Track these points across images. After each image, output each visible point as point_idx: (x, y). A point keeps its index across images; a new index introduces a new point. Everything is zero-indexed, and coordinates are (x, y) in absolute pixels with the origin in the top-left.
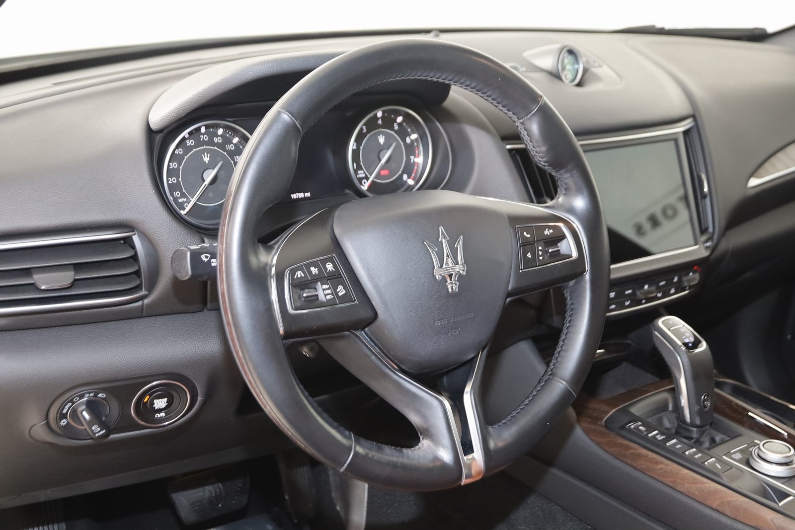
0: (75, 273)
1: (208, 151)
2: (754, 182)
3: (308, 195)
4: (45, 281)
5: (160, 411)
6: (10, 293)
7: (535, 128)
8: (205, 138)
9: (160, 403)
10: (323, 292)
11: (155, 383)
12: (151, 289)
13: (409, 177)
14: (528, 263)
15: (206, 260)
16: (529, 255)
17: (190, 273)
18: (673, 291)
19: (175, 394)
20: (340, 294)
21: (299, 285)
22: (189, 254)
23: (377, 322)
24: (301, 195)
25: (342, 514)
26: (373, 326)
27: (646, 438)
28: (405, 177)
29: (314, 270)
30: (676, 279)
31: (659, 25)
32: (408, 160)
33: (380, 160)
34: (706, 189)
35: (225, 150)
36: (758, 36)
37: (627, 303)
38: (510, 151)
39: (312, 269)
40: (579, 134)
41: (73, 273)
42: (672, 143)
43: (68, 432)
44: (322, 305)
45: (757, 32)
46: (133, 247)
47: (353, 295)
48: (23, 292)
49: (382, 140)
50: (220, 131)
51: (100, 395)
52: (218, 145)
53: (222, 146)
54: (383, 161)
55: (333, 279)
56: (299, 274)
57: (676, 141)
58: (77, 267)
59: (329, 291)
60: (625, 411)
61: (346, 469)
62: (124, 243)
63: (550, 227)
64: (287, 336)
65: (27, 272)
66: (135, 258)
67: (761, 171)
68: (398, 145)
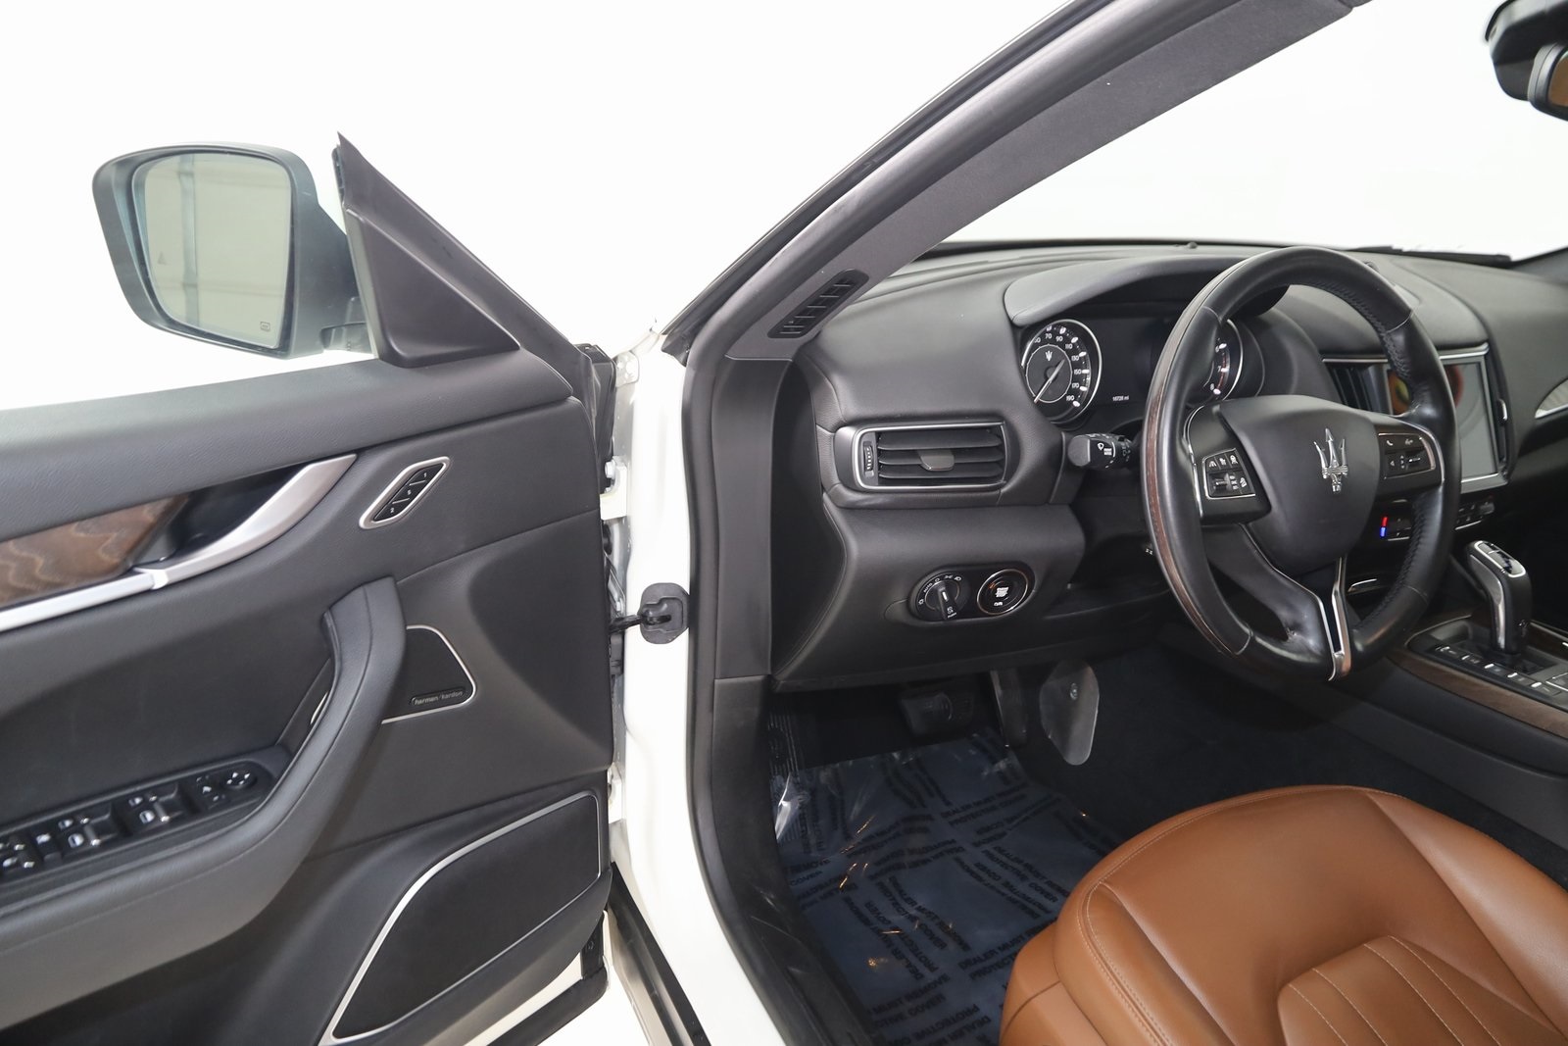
0: (955, 458)
1: (1051, 349)
2: (1540, 413)
3: (1127, 398)
4: (930, 463)
5: (1000, 599)
6: (900, 473)
8: (1049, 336)
9: (1002, 592)
10: (1229, 479)
11: (993, 576)
12: (1008, 479)
13: (1215, 388)
15: (1101, 448)
16: (1392, 463)
17: (1089, 460)
19: (1016, 584)
20: (1243, 486)
21: (1215, 474)
22: (1089, 441)
23: (1269, 516)
24: (1121, 398)
27: (1459, 661)
28: (1212, 386)
29: (1223, 461)
30: (1473, 508)
32: (1216, 369)
34: (1505, 417)
35: (1064, 348)
36: (1501, 263)
38: (1326, 363)
39: (1221, 460)
41: (952, 457)
42: (1474, 366)
43: (922, 613)
44: (1236, 493)
45: (1500, 259)
46: (1001, 437)
47: (1252, 488)
48: (910, 472)
50: (1063, 331)
51: (956, 578)
52: (1059, 344)
53: (1062, 345)
55: (1236, 470)
56: (1212, 464)
57: (1479, 364)
58: (956, 452)
59: (1234, 482)
62: (991, 433)
63: (1410, 438)
64: (1206, 520)
65: (914, 454)
66: (1001, 448)
67: (1546, 402)
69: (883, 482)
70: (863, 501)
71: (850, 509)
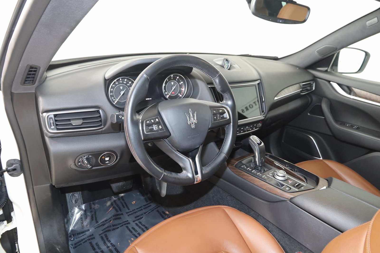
0: (83, 121)
1: (122, 86)
2: (276, 98)
3: (151, 99)
4: (74, 123)
5: (107, 161)
6: (64, 126)
7: (217, 81)
8: (121, 82)
9: (107, 159)
10: (155, 127)
11: (105, 153)
12: (104, 126)
13: (180, 95)
14: (215, 120)
15: (121, 117)
16: (215, 118)
17: (116, 121)
18: (254, 128)
19: (111, 156)
20: (160, 128)
21: (148, 125)
22: (116, 115)
23: (171, 137)
24: (149, 99)
25: (159, 190)
26: (169, 138)
27: (246, 170)
28: (179, 94)
29: (152, 121)
30: (255, 125)
31: (250, 54)
32: (180, 89)
33: (172, 89)
34: (264, 100)
35: (127, 85)
36: (276, 59)
37: (242, 132)
38: (210, 87)
39: (152, 120)
40: (230, 83)
41: (82, 121)
42: (255, 86)
43: (81, 166)
44: (155, 131)
45: (276, 58)
46: (100, 113)
47: (164, 129)
48: (68, 126)
49: (172, 83)
50: (126, 80)
51: (90, 156)
53: (126, 84)
54: (173, 89)
55: (158, 124)
56: (148, 122)
57: (256, 86)
58: (83, 119)
59: (157, 127)
60: (241, 162)
61: (161, 179)
62: (97, 112)
63: (221, 110)
64: (144, 140)
65: (69, 120)
66: (100, 116)
67: (278, 95)
68: (177, 85)
69: (58, 129)
70: (54, 135)
71: (51, 137)
